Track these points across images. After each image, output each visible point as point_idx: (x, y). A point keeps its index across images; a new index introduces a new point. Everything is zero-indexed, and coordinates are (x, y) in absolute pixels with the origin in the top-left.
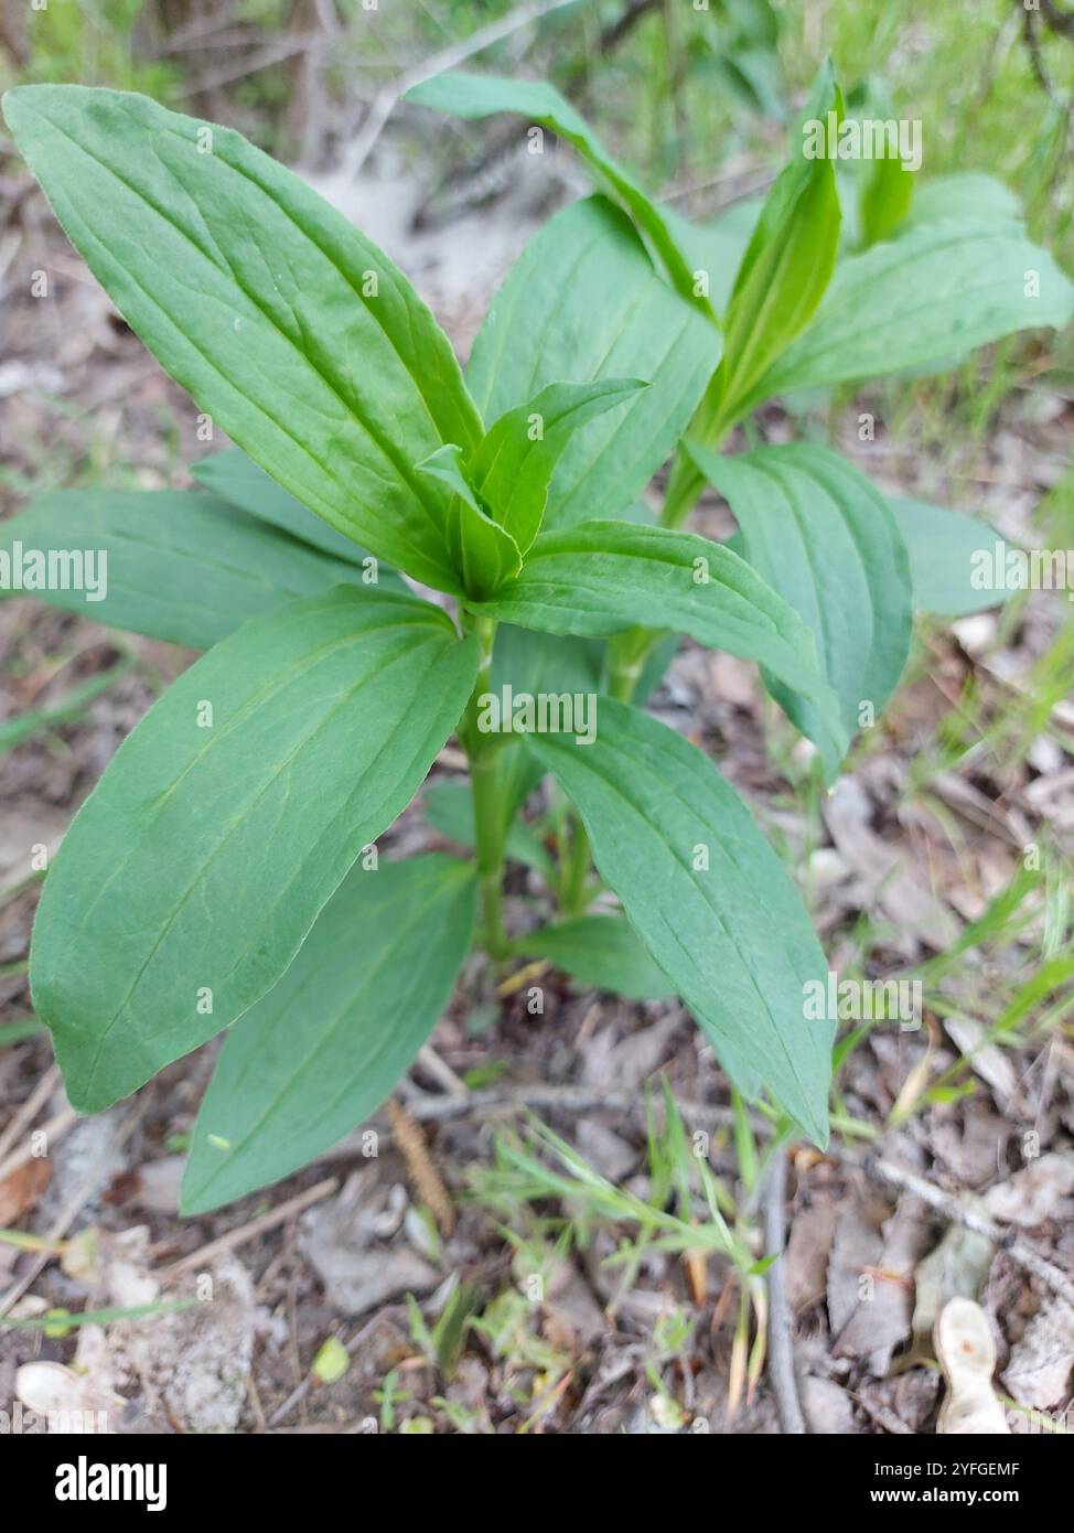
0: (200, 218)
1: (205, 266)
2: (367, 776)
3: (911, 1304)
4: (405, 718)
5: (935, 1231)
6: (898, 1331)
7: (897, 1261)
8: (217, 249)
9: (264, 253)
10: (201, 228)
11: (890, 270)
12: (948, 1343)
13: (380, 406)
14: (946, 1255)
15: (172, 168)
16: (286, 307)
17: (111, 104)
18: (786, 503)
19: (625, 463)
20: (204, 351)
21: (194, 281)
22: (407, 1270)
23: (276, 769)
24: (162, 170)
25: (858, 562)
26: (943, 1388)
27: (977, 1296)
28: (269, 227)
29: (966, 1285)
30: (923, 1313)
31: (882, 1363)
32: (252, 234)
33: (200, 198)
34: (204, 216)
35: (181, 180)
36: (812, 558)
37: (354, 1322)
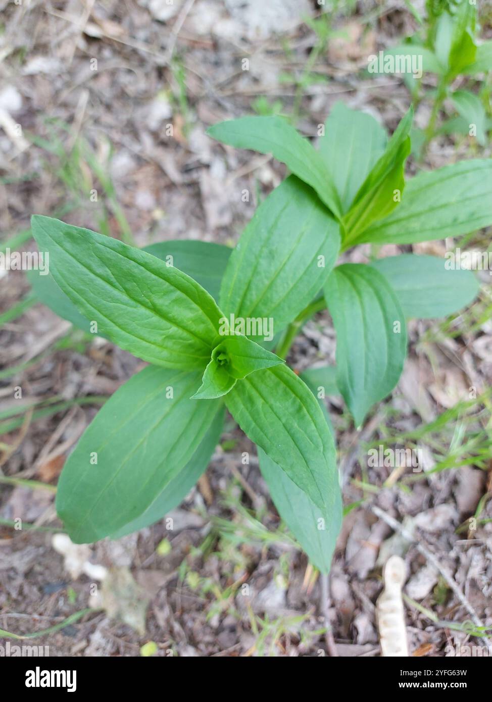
0: (112, 276)
1: (116, 292)
2: (173, 448)
3: (377, 556)
4: (191, 420)
5: (390, 533)
6: (370, 565)
7: (375, 539)
8: (119, 285)
9: (138, 285)
10: (113, 279)
11: (429, 186)
12: (388, 573)
13: (185, 321)
14: (395, 540)
15: (101, 259)
16: (148, 300)
17: (75, 232)
18: (359, 311)
19: (289, 307)
20: (114, 323)
21: (109, 299)
22: (193, 519)
23: (141, 440)
24: (97, 259)
25: (385, 340)
26: (382, 589)
27: (403, 557)
28: (140, 277)
29: (400, 551)
30: (381, 560)
31: (363, 574)
32: (133, 280)
33: (111, 269)
34: (113, 275)
35: (104, 262)
36: (366, 337)
37: (173, 535)
